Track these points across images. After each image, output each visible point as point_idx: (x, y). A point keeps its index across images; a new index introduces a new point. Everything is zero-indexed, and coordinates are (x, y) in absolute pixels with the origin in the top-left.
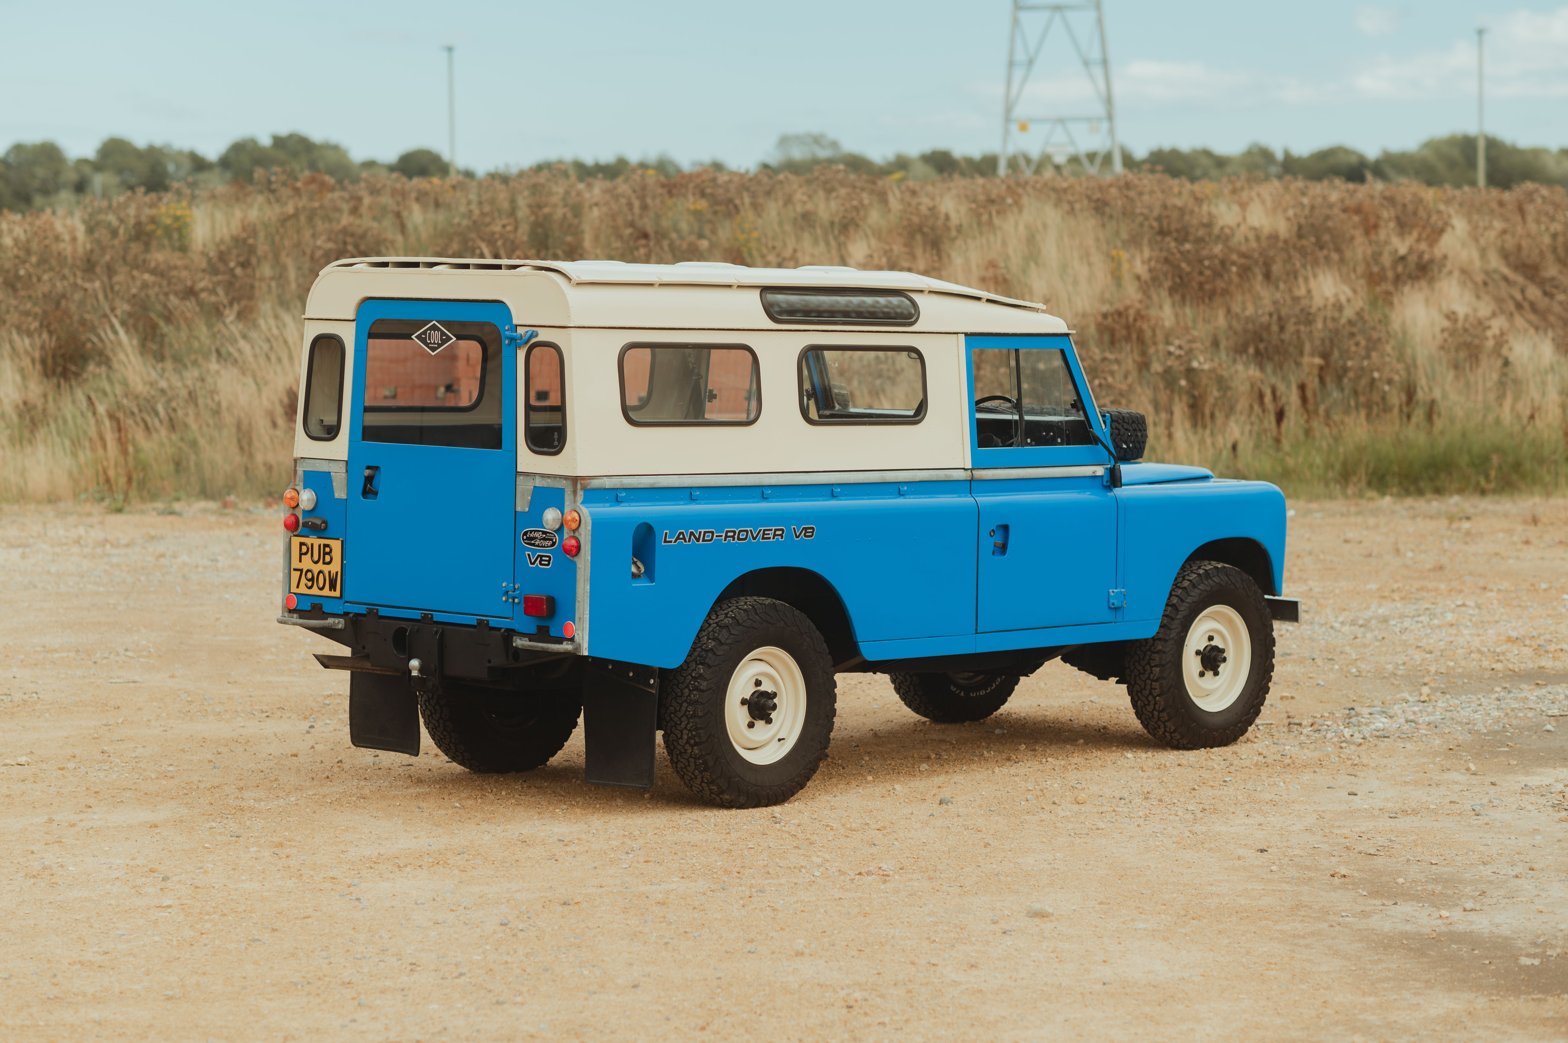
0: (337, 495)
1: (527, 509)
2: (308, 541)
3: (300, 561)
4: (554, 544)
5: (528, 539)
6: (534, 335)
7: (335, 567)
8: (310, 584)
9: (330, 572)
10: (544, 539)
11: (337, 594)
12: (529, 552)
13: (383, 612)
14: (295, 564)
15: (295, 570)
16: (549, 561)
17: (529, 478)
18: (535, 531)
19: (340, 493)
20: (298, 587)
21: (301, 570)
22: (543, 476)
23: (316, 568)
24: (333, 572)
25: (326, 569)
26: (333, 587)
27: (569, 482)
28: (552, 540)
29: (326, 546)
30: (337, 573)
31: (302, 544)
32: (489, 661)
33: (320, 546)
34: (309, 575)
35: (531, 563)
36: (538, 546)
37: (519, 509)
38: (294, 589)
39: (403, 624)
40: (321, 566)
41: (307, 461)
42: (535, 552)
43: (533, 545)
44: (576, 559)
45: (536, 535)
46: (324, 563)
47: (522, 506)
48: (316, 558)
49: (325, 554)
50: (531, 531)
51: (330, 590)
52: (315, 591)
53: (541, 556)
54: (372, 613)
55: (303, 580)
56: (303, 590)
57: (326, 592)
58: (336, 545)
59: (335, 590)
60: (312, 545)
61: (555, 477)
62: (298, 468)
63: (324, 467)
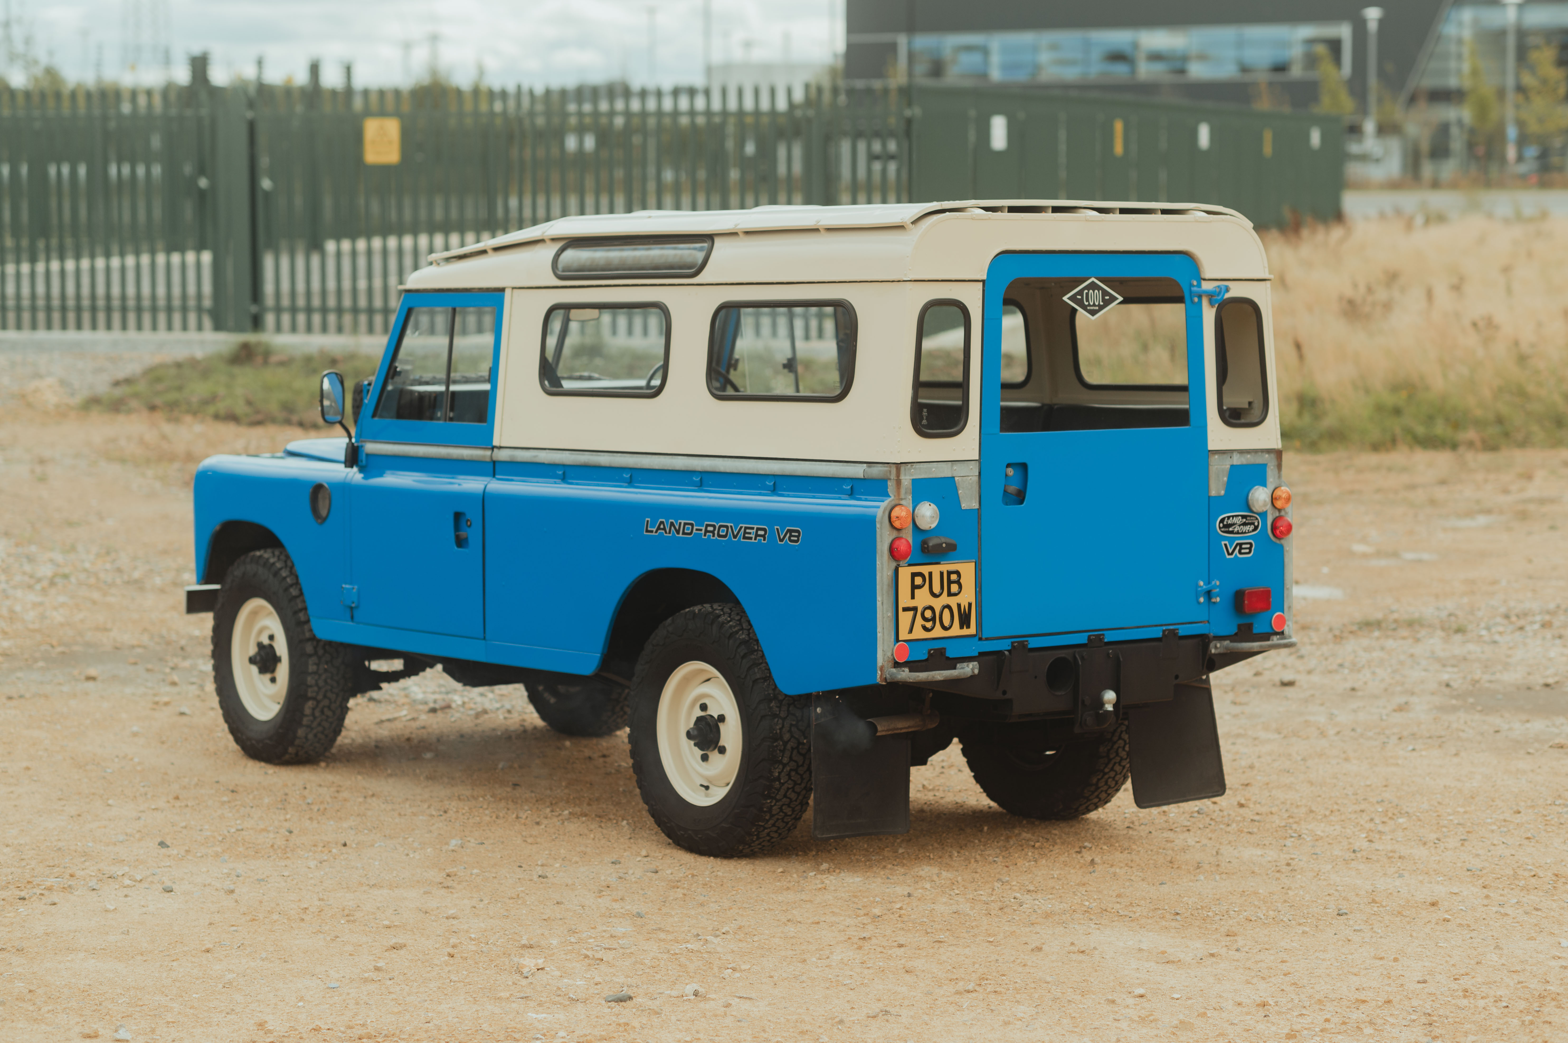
0: (964, 506)
1: (1223, 493)
2: (925, 570)
3: (913, 597)
4: (1256, 528)
5: (1225, 526)
6: (1227, 290)
7: (967, 596)
8: (929, 625)
9: (959, 606)
10: (1245, 524)
11: (972, 630)
12: (1226, 541)
13: (1033, 643)
14: (905, 600)
15: (905, 609)
16: (1250, 549)
17: (1225, 456)
18: (1233, 516)
19: (969, 502)
20: (911, 631)
21: (915, 609)
22: (1242, 452)
23: (937, 604)
24: (964, 604)
25: (953, 602)
26: (965, 621)
27: (1273, 456)
28: (1253, 524)
29: (950, 573)
30: (970, 605)
31: (914, 575)
32: (1177, 677)
33: (942, 574)
34: (928, 614)
35: (1229, 554)
36: (1238, 533)
37: (1213, 493)
38: (904, 635)
39: (1062, 654)
40: (945, 599)
41: (918, 466)
42: (1231, 540)
43: (1232, 532)
44: (1283, 542)
45: (1235, 520)
46: (950, 594)
47: (1217, 488)
48: (936, 589)
49: (950, 582)
50: (1229, 517)
51: (961, 627)
52: (938, 632)
53: (1241, 544)
54: (1020, 647)
55: (919, 621)
56: (919, 633)
57: (956, 631)
58: (967, 571)
59: (968, 627)
60: (930, 574)
61: (1256, 451)
62: (902, 477)
63: (945, 472)
